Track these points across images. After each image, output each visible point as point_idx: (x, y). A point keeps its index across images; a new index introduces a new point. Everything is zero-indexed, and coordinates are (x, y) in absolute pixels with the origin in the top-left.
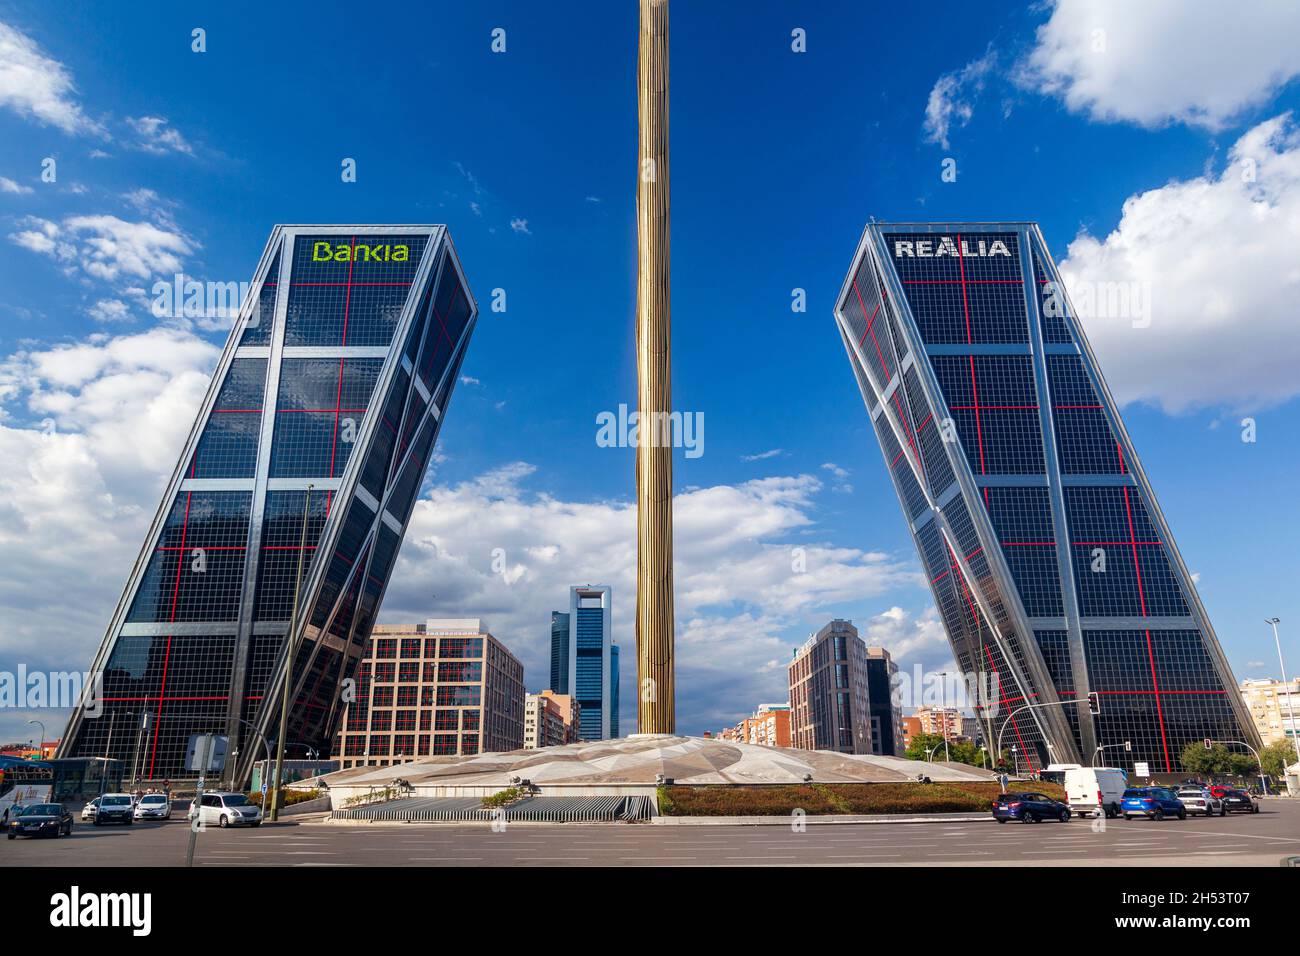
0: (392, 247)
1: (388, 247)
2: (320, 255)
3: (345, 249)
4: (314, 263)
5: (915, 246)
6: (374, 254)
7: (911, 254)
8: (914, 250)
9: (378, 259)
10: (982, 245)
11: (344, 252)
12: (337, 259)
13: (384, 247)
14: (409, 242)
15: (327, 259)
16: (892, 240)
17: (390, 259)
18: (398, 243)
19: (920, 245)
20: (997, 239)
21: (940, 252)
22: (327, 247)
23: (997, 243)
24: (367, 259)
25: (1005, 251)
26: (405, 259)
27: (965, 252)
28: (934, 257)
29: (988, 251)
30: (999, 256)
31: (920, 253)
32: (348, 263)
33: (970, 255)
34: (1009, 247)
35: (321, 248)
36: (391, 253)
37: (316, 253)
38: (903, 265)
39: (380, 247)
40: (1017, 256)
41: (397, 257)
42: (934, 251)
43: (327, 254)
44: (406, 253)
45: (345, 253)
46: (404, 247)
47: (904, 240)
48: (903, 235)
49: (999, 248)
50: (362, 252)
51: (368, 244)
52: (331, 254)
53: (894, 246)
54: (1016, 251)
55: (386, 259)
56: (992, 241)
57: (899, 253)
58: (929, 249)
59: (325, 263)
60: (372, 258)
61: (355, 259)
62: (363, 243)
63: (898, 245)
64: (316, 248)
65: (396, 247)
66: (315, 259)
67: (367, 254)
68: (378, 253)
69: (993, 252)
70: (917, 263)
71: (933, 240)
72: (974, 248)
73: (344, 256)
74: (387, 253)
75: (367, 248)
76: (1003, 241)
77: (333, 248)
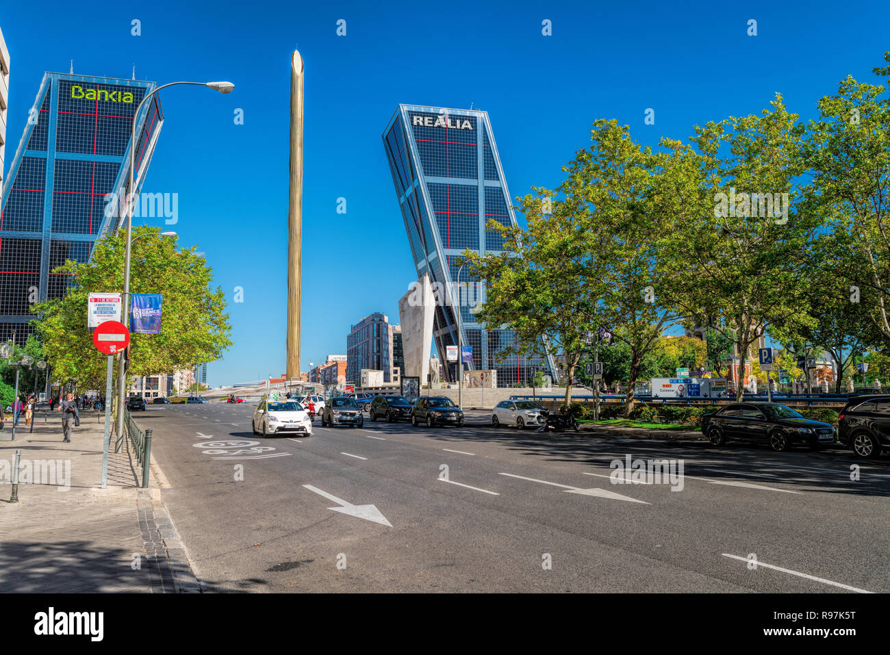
0: (122, 94)
1: (120, 93)
2: (76, 94)
3: (92, 92)
4: (72, 100)
5: (424, 119)
6: (111, 96)
7: (421, 124)
8: (423, 122)
9: (114, 100)
10: (458, 122)
11: (91, 94)
12: (87, 98)
13: (118, 93)
14: (133, 91)
15: (80, 97)
16: (412, 115)
17: (122, 101)
18: (126, 91)
19: (426, 119)
20: (466, 119)
21: (436, 124)
22: (81, 90)
23: (466, 122)
24: (106, 99)
25: (469, 126)
26: (131, 101)
27: (450, 126)
28: (433, 127)
29: (461, 126)
30: (466, 129)
31: (426, 124)
32: (95, 102)
33: (452, 127)
34: (471, 124)
35: (76, 89)
36: (122, 97)
37: (73, 93)
38: (418, 129)
39: (114, 93)
40: (476, 130)
41: (126, 100)
42: (434, 124)
43: (80, 94)
44: (132, 98)
45: (94, 95)
46: (130, 94)
47: (418, 115)
48: (418, 112)
49: (467, 125)
50: (103, 95)
51: (107, 89)
52: (83, 94)
53: (412, 118)
54: (476, 127)
55: (119, 101)
56: (464, 120)
57: (415, 123)
58: (431, 122)
59: (80, 100)
60: (110, 100)
61: (99, 99)
62: (103, 89)
63: (415, 118)
64: (73, 89)
65: (125, 94)
66: (73, 96)
67: (106, 96)
68: (114, 96)
69: (463, 127)
70: (424, 129)
71: (433, 117)
72: (454, 123)
73: (92, 96)
74: (120, 97)
75: (106, 93)
76: (469, 120)
77: (84, 90)
